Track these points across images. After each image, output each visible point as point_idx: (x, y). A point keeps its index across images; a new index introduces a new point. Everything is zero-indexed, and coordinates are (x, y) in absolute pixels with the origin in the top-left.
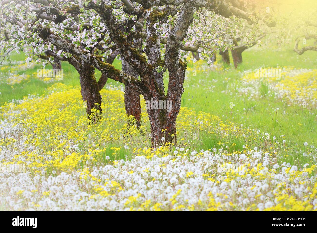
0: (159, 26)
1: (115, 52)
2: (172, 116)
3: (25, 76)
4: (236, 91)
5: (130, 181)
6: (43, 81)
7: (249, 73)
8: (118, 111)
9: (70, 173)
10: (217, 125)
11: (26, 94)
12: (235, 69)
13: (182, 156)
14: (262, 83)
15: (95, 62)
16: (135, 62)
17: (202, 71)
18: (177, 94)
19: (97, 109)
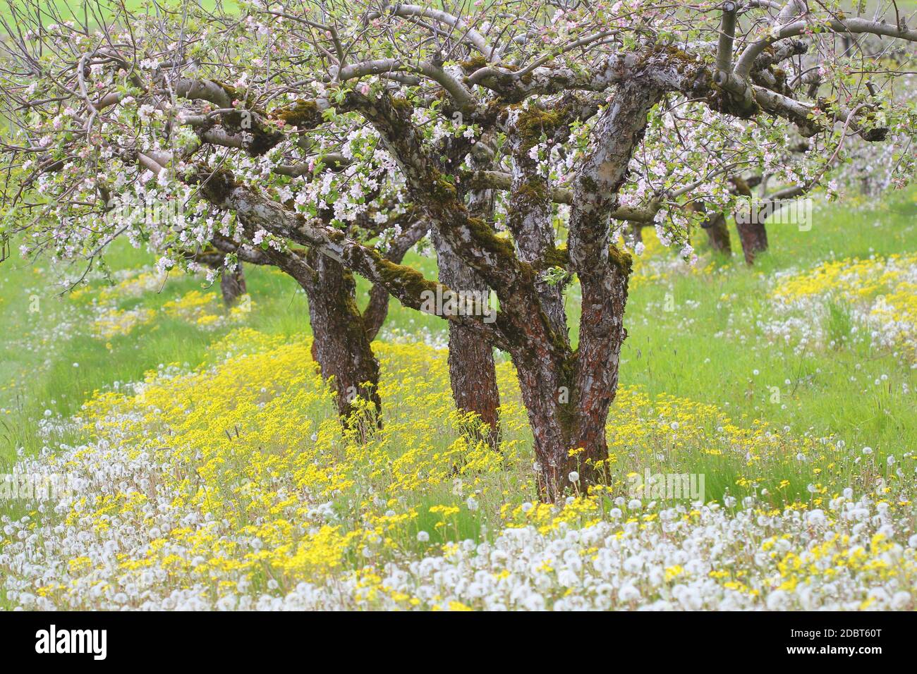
0: (545, 155)
1: (409, 232)
2: (596, 410)
3: (141, 314)
4: (758, 332)
5: (502, 600)
6: (194, 327)
7: (791, 279)
8: (430, 403)
9: (323, 583)
10: (715, 431)
11: (152, 365)
12: (749, 268)
13: (640, 522)
14: (832, 306)
15: (368, 264)
16: (483, 258)
17: (652, 278)
18: (606, 346)
19: (367, 399)
